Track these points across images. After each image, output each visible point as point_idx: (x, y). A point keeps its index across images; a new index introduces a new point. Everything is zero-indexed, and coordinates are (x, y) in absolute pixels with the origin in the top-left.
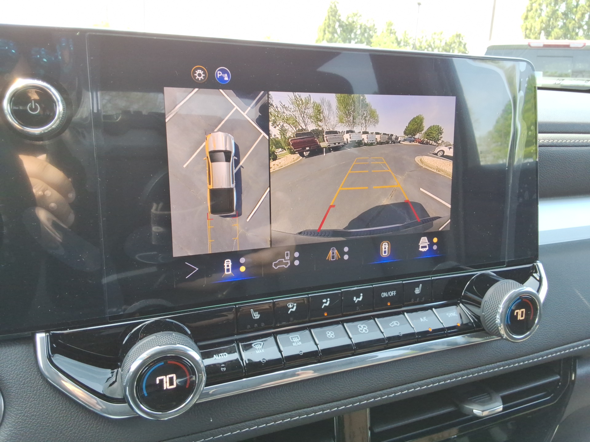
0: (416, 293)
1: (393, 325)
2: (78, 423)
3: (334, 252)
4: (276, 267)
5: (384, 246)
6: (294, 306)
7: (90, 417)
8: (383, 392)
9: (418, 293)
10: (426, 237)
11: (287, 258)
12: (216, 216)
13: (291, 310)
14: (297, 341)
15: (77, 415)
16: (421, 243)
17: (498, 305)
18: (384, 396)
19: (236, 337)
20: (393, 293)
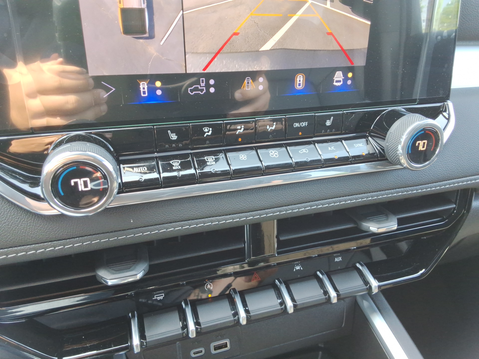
0: (327, 125)
1: (302, 152)
2: (11, 217)
3: (249, 82)
4: (192, 93)
5: (299, 79)
6: (209, 130)
7: (21, 213)
8: (288, 207)
9: (329, 125)
10: (341, 72)
11: (203, 84)
12: (129, 37)
13: (207, 134)
14: (212, 161)
15: (10, 210)
16: (336, 77)
17: (401, 136)
18: (289, 211)
19: (156, 155)
20: (304, 124)
